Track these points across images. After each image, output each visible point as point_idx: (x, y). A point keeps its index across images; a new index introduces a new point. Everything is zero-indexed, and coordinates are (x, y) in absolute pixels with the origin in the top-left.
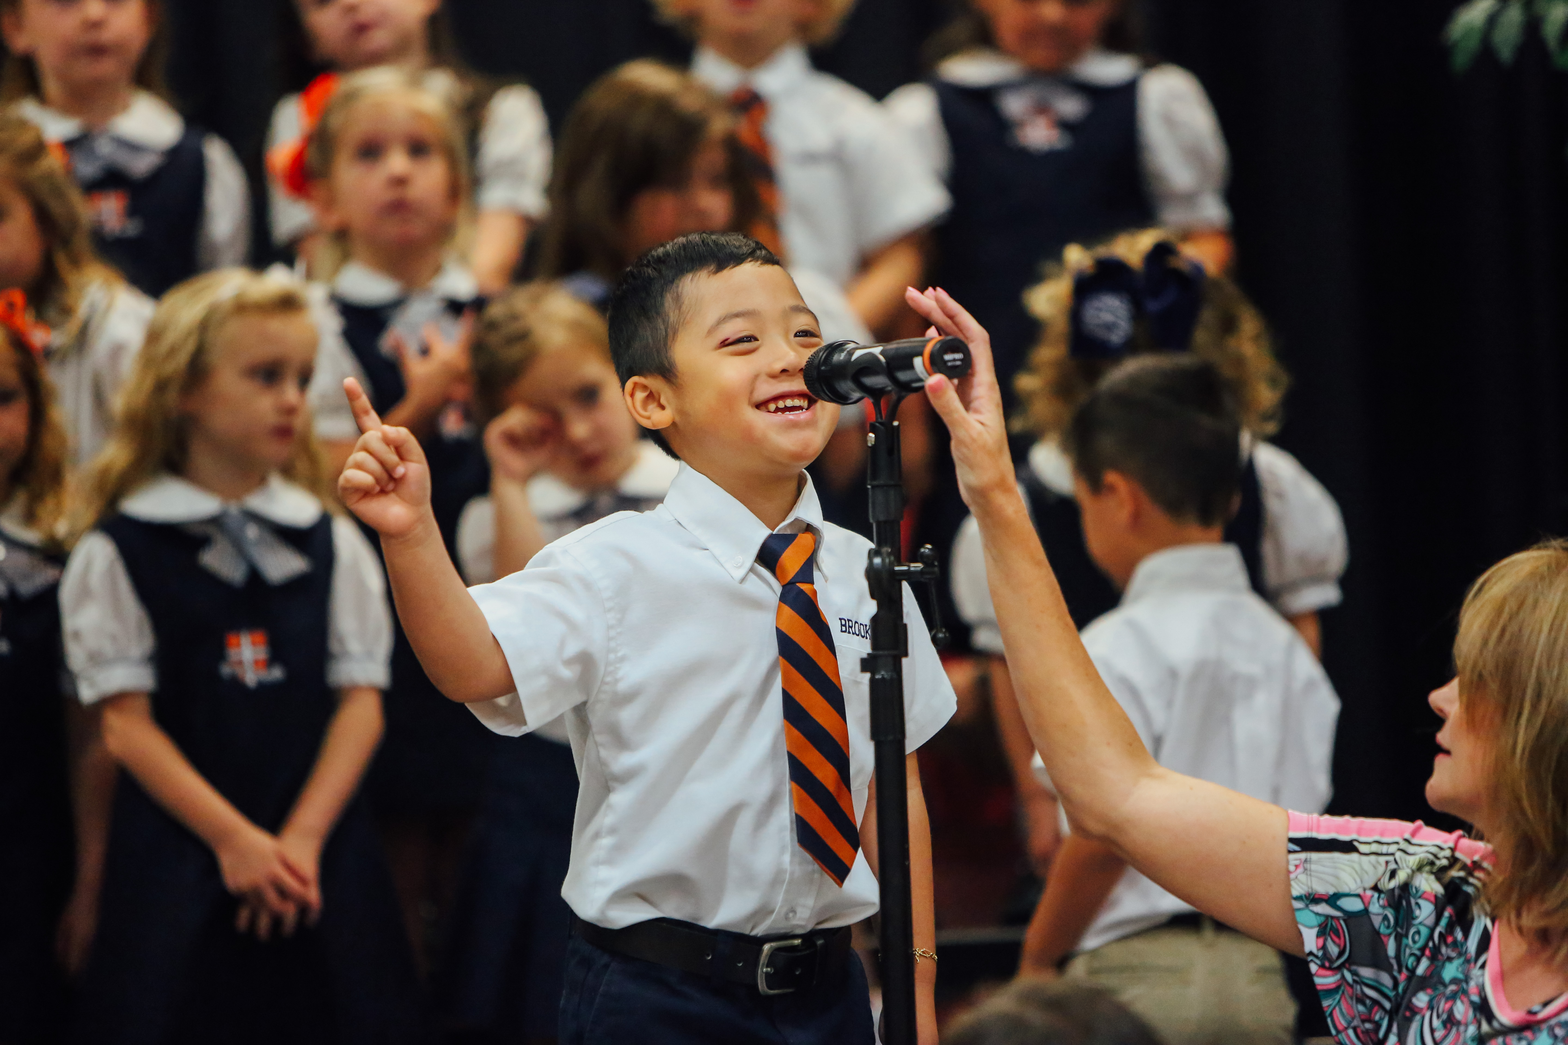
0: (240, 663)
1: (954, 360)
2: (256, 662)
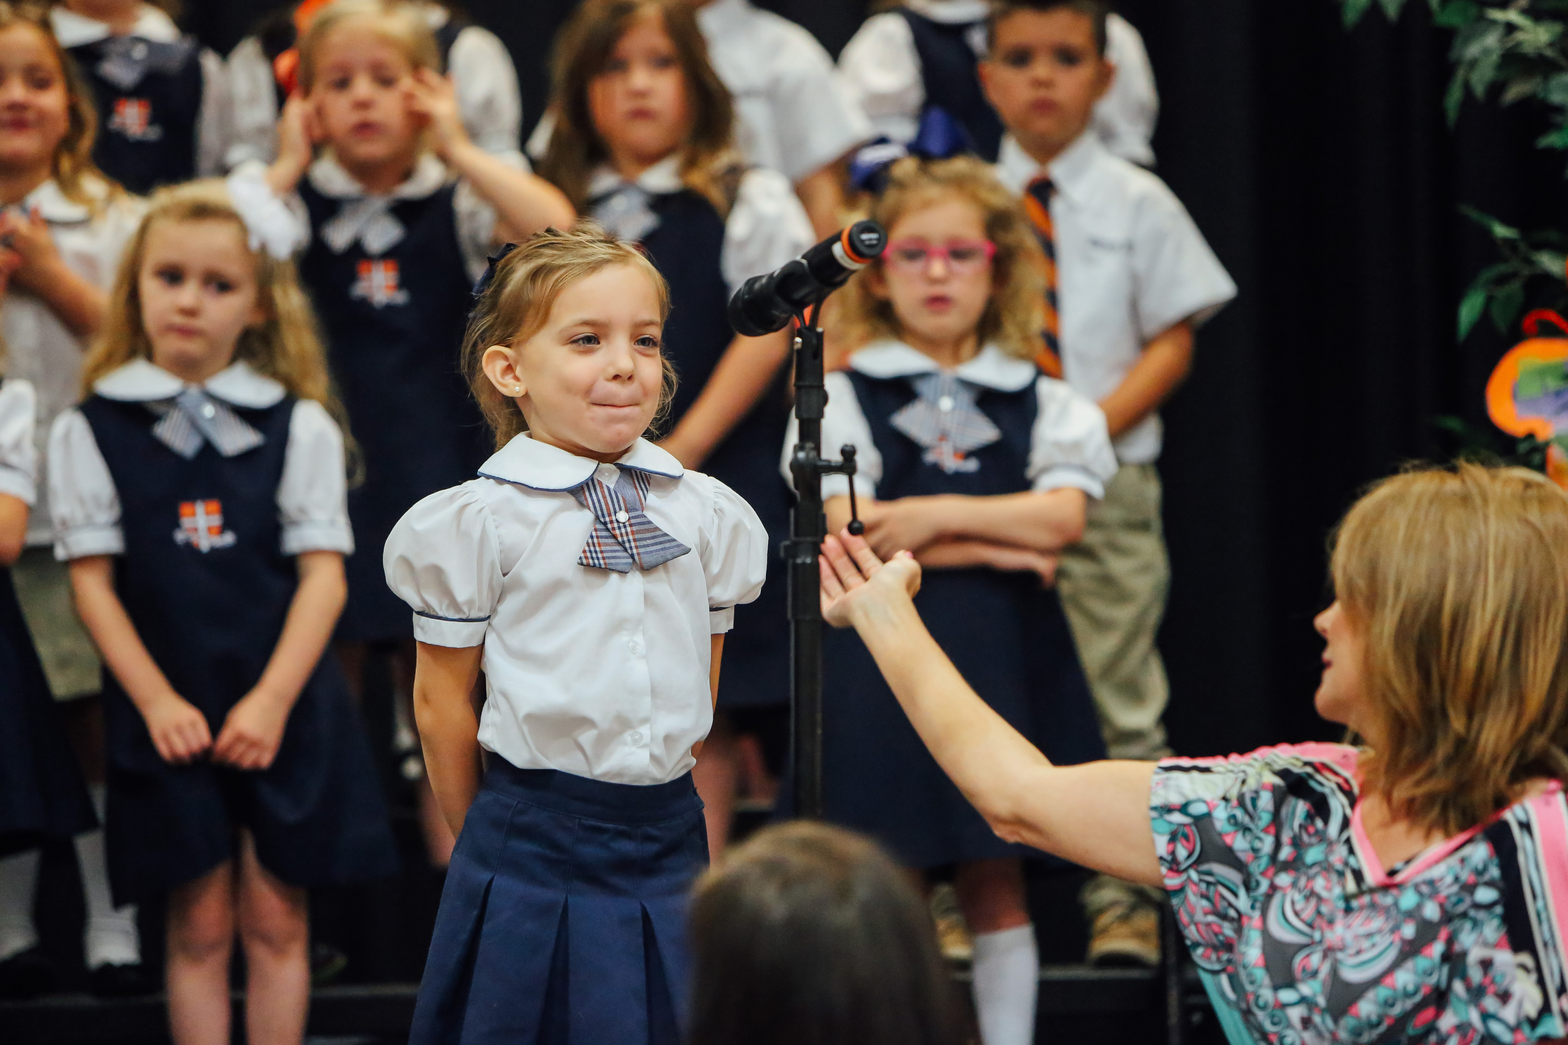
0: (196, 530)
1: (870, 240)
2: (210, 529)
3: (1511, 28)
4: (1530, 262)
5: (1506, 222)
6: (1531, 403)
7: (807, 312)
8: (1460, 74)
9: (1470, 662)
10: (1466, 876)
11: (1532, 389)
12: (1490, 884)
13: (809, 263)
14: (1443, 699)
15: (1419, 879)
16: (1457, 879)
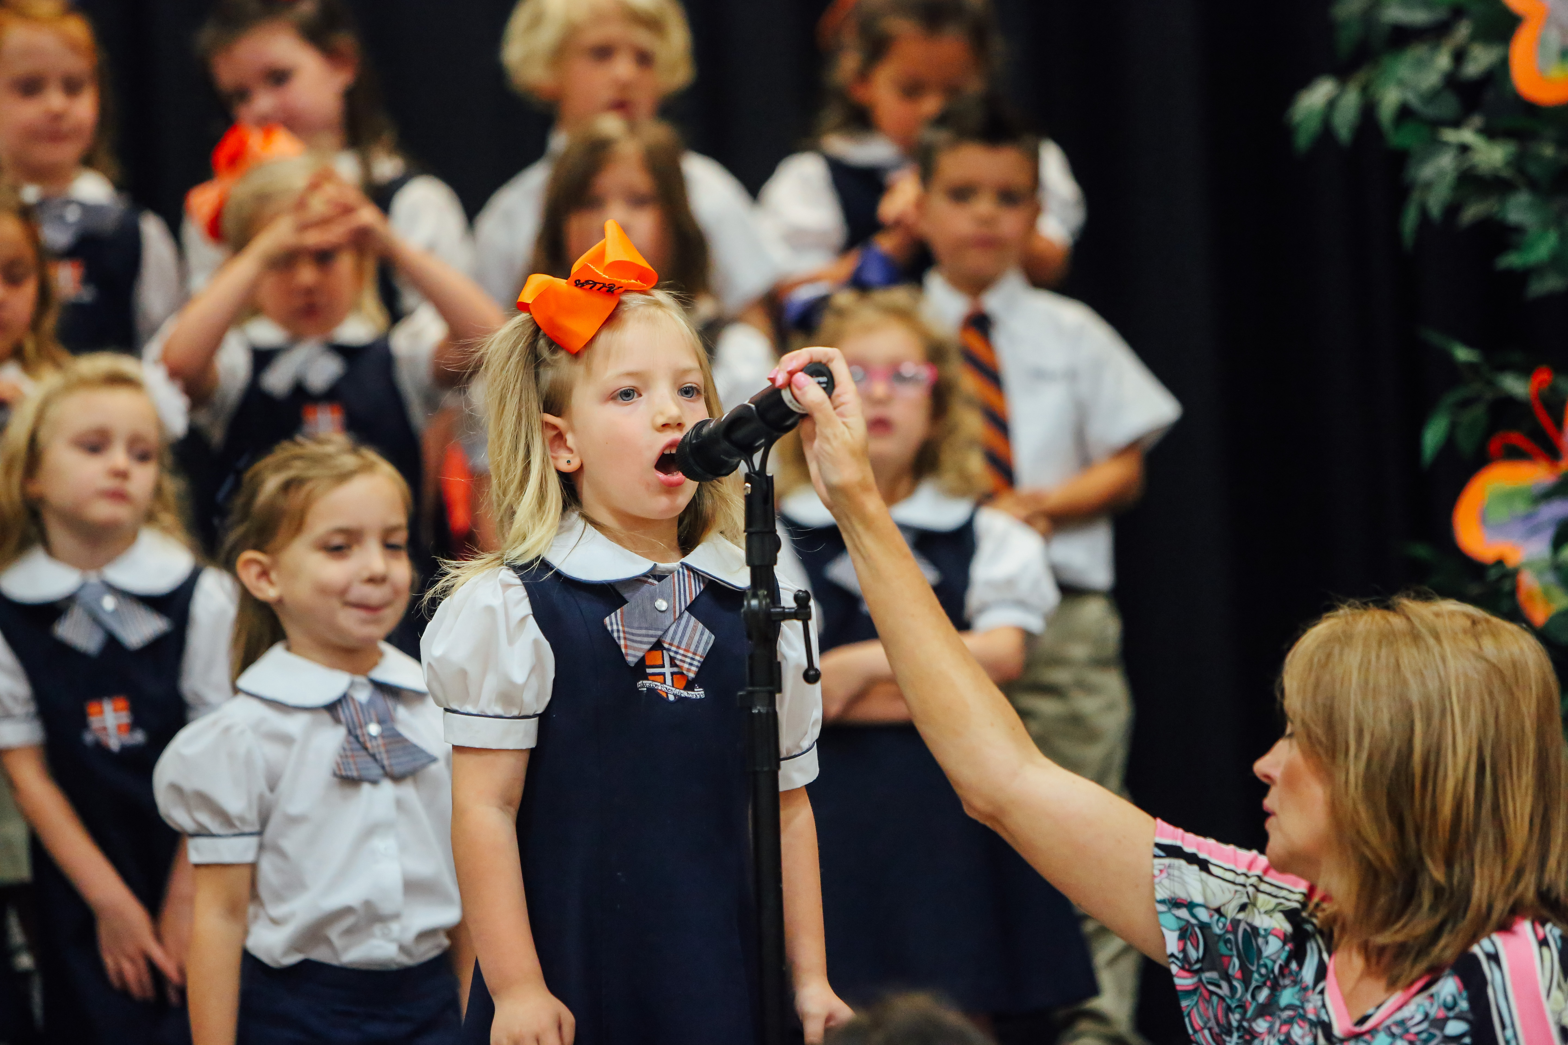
0: (103, 729)
2: (119, 727)
3: (1464, 149)
4: (1490, 383)
5: (1469, 343)
6: (1500, 528)
7: (757, 458)
8: (1416, 196)
9: (1446, 810)
10: (1435, 1011)
11: (1500, 514)
12: (1459, 1017)
13: (757, 407)
14: (1419, 849)
15: (1388, 1022)
16: (1427, 1016)
